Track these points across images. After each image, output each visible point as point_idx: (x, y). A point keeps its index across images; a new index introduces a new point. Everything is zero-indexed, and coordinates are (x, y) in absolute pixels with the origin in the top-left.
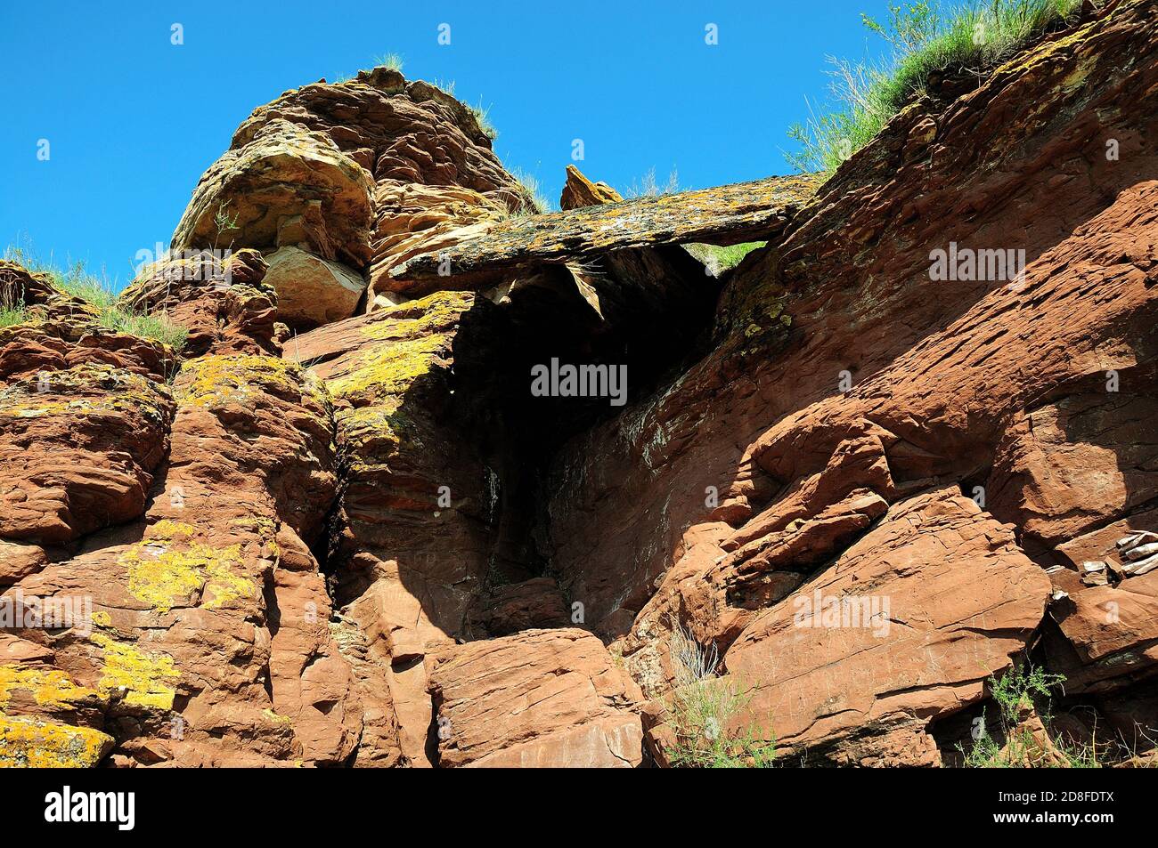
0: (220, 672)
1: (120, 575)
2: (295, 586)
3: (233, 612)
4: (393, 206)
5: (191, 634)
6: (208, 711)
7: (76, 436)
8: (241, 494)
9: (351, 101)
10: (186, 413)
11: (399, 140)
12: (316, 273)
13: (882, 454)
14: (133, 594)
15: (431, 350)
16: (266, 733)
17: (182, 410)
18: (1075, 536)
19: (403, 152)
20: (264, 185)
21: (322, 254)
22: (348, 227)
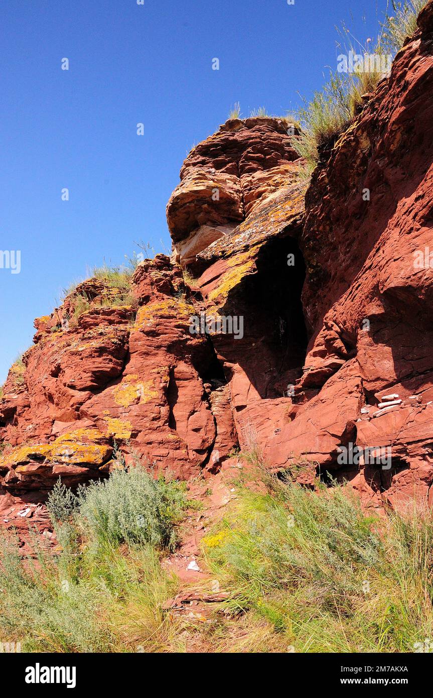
0: (148, 425)
1: (112, 397)
2: (187, 386)
3: (150, 404)
4: (248, 188)
5: (135, 414)
6: (144, 437)
7: (94, 354)
8: (157, 358)
9: (216, 145)
10: (133, 334)
11: (245, 153)
12: (215, 234)
13: (337, 339)
14: (117, 403)
15: (246, 271)
16: (168, 442)
17: (131, 333)
18: (382, 390)
19: (249, 159)
20: (181, 207)
21: (219, 223)
22: (226, 208)
